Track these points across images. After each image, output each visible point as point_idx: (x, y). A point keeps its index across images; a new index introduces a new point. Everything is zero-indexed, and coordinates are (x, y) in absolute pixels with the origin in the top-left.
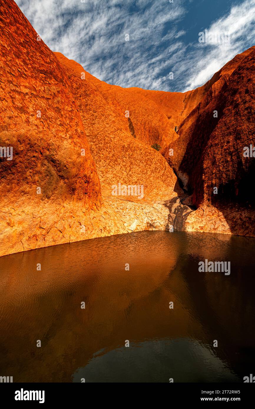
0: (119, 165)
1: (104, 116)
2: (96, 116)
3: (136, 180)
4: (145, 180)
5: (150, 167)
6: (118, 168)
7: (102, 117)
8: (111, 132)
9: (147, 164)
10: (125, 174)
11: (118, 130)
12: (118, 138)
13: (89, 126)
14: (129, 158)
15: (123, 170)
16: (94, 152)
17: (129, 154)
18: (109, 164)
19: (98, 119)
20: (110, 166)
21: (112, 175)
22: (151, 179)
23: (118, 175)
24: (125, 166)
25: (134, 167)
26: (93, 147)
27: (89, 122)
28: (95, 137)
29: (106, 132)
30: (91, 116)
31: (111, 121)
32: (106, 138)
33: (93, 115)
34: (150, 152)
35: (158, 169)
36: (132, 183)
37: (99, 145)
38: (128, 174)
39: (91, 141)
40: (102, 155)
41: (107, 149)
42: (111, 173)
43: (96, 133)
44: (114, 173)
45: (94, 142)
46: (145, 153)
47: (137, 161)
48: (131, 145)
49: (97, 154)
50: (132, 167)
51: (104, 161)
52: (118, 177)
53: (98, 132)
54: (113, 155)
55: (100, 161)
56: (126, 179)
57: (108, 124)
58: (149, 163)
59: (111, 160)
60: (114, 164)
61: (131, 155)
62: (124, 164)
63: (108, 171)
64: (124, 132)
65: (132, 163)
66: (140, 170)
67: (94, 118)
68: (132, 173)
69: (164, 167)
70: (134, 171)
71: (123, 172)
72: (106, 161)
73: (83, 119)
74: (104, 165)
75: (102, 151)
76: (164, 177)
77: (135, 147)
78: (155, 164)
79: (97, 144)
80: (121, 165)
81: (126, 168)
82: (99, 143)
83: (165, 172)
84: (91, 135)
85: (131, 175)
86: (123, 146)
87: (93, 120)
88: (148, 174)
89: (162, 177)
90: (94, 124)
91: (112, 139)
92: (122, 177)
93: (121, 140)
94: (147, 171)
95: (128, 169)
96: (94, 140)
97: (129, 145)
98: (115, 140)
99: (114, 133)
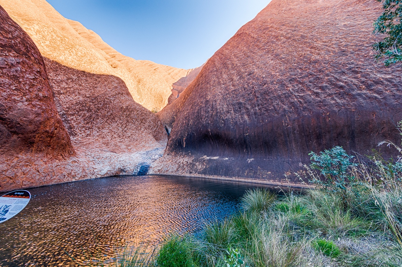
0: (116, 122)
1: (107, 82)
2: (100, 81)
3: (129, 135)
4: (138, 135)
5: (145, 125)
6: (114, 125)
7: (105, 83)
8: (111, 95)
9: (142, 123)
10: (121, 129)
11: (118, 94)
12: (118, 100)
13: (91, 88)
14: (126, 117)
15: (119, 127)
16: (92, 111)
17: (126, 114)
18: (107, 121)
19: (101, 84)
20: (107, 123)
21: (108, 131)
22: (143, 134)
23: (114, 130)
24: (121, 123)
25: (130, 124)
26: (91, 107)
27: (91, 85)
28: (95, 98)
29: (107, 95)
30: (95, 80)
31: (113, 86)
32: (106, 100)
33: (96, 80)
34: (145, 113)
35: (151, 126)
36: (126, 137)
37: (98, 105)
38: (123, 130)
39: (90, 102)
40: (100, 114)
41: (106, 109)
42: (107, 129)
43: (96, 95)
44: (110, 129)
45: (93, 103)
46: (141, 113)
47: (133, 120)
48: (129, 107)
49: (95, 113)
50: (128, 125)
51: (102, 118)
52: (113, 132)
53: (99, 94)
54: (112, 114)
55: (98, 119)
56: (121, 134)
57: (110, 88)
58: (143, 121)
59: (109, 118)
60: (111, 121)
61: (128, 115)
62: (121, 121)
63: (104, 127)
64: (125, 96)
65: (128, 121)
66: (134, 127)
67: (97, 83)
68: (127, 129)
69: (156, 125)
70: (129, 128)
71: (119, 128)
72: (103, 119)
73: (86, 82)
74: (101, 122)
75: (100, 110)
76: (155, 133)
77: (132, 109)
78: (149, 122)
79: (96, 105)
80: (118, 123)
81: (122, 125)
82: (98, 104)
83: (157, 129)
84: (91, 97)
85: (126, 131)
86: (121, 107)
87: (96, 84)
88: (141, 131)
89: (153, 133)
90: (96, 87)
91: (112, 101)
92: (116, 133)
93: (121, 102)
94: (141, 128)
95: (124, 126)
96: (94, 101)
97: (127, 107)
98: (115, 102)
99: (114, 96)
